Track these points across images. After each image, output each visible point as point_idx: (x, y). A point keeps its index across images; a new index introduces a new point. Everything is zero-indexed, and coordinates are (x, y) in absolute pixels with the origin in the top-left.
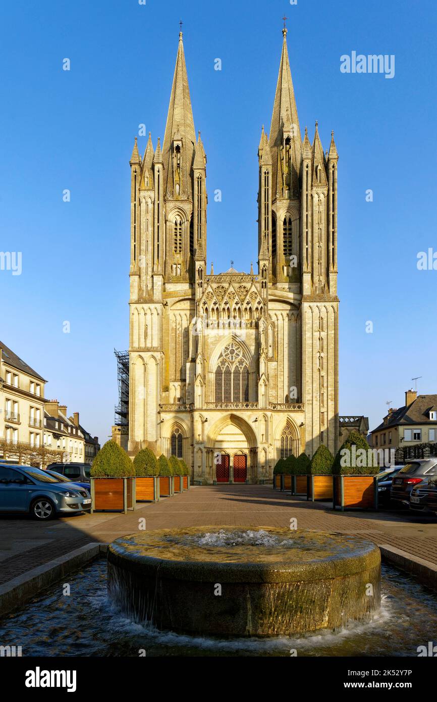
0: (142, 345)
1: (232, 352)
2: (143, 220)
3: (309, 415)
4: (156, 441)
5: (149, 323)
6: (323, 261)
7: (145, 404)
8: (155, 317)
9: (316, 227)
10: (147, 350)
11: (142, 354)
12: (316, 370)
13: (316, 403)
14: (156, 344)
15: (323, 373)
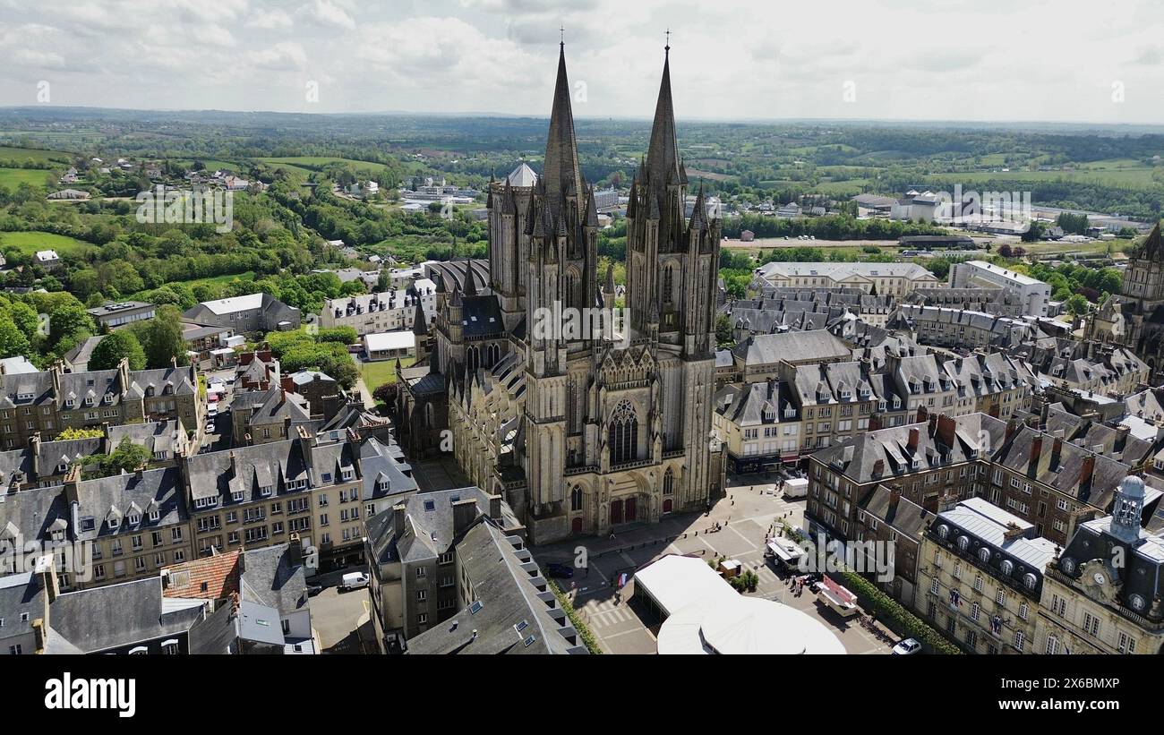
0: (548, 416)
1: (624, 407)
2: (547, 293)
3: (688, 457)
4: (561, 501)
5: (554, 394)
6: (705, 320)
7: (551, 468)
8: (561, 388)
9: (700, 290)
10: (553, 420)
11: (548, 425)
12: (695, 418)
13: (694, 446)
14: (561, 412)
15: (701, 421)
